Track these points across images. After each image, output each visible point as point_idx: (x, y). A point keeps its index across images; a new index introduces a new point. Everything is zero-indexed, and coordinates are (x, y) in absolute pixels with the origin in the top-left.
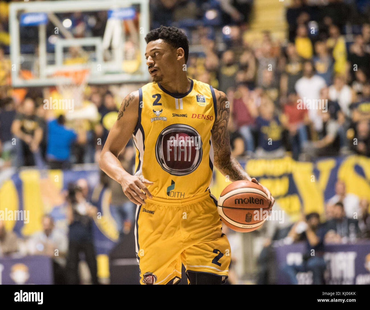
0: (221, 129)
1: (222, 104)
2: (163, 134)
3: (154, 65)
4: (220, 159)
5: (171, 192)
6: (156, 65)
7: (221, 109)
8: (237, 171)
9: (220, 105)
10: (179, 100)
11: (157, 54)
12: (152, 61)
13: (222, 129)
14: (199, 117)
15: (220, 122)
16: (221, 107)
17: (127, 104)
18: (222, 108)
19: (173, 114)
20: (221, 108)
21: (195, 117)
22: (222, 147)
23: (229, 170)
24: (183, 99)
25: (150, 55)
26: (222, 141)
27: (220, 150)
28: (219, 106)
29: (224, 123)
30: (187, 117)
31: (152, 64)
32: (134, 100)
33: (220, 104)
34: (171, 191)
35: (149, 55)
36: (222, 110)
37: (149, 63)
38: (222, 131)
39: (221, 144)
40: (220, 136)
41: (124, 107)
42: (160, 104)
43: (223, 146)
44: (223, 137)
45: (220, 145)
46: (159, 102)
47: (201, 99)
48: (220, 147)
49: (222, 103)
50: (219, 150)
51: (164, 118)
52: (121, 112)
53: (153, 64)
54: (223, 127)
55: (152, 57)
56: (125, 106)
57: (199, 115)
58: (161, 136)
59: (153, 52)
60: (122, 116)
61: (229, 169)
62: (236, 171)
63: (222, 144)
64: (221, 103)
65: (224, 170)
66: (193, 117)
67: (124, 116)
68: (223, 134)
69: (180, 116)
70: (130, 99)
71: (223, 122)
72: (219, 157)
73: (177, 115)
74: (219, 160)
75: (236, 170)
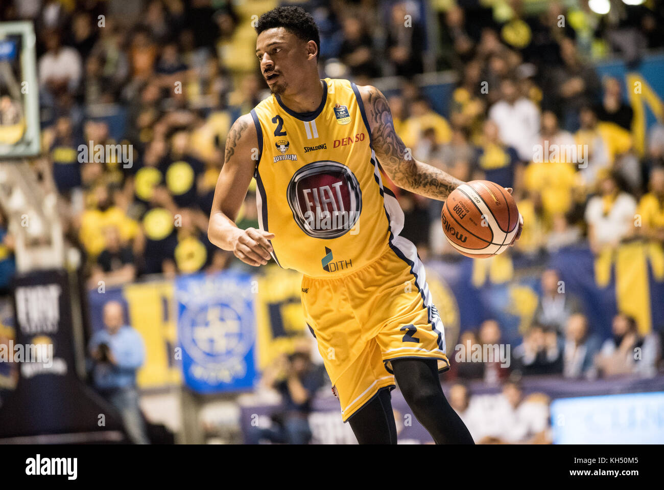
0: (390, 137)
2: (296, 180)
3: (274, 67)
4: (407, 175)
5: (330, 264)
6: (276, 68)
7: (377, 114)
8: (451, 183)
9: (375, 109)
10: (310, 124)
11: (278, 50)
12: (271, 61)
14: (344, 143)
15: (382, 129)
16: (376, 110)
17: (238, 136)
18: (378, 110)
19: (305, 148)
20: (377, 112)
21: (339, 145)
23: (435, 187)
24: (316, 121)
25: (267, 52)
26: (399, 150)
27: (402, 163)
29: (390, 127)
30: (326, 148)
31: (271, 65)
32: (247, 130)
33: (374, 107)
34: (330, 262)
35: (263, 52)
36: (379, 114)
37: (266, 63)
41: (234, 142)
42: (285, 134)
44: (396, 144)
45: (398, 157)
46: (283, 131)
47: (342, 111)
48: (400, 159)
50: (399, 164)
51: (293, 156)
52: (229, 149)
53: (273, 65)
54: (391, 133)
55: (269, 54)
56: (235, 139)
57: (343, 140)
58: (292, 185)
59: (273, 47)
60: (233, 154)
61: (435, 185)
62: (448, 184)
64: (374, 105)
65: (425, 189)
66: (336, 146)
67: (235, 154)
68: (395, 141)
69: (316, 149)
70: (242, 129)
71: (387, 127)
72: (403, 174)
73: (311, 149)
74: (407, 177)
75: (448, 182)
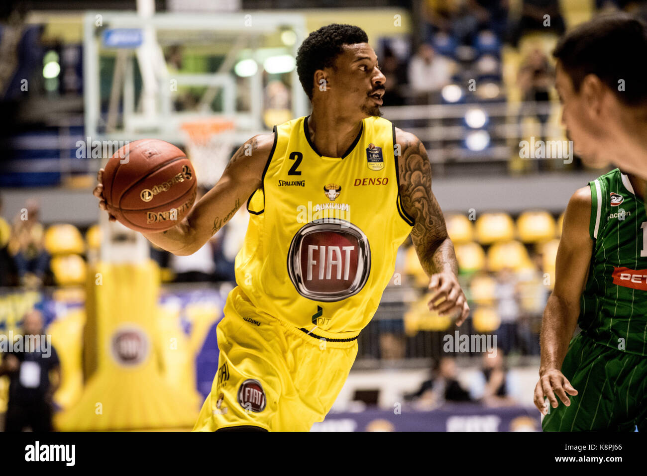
1: (409, 162)
13: (421, 203)
22: (430, 229)
28: (403, 166)
38: (423, 205)
39: (426, 225)
40: (422, 213)
43: (430, 227)
49: (409, 159)
63: (428, 225)
